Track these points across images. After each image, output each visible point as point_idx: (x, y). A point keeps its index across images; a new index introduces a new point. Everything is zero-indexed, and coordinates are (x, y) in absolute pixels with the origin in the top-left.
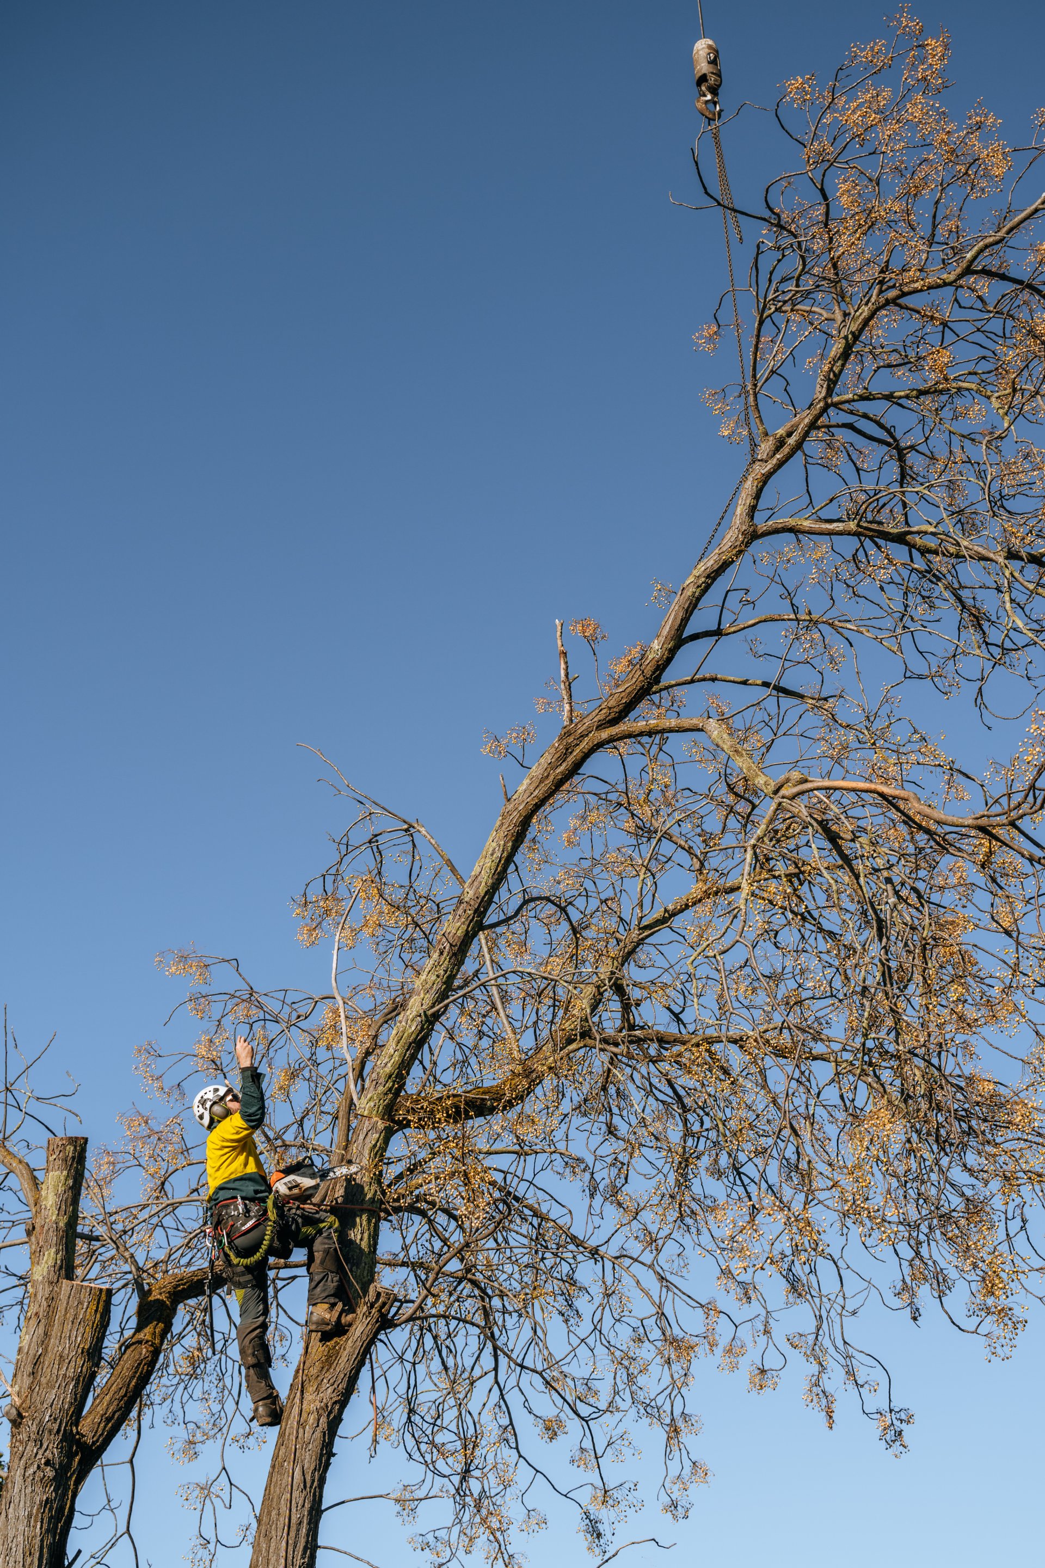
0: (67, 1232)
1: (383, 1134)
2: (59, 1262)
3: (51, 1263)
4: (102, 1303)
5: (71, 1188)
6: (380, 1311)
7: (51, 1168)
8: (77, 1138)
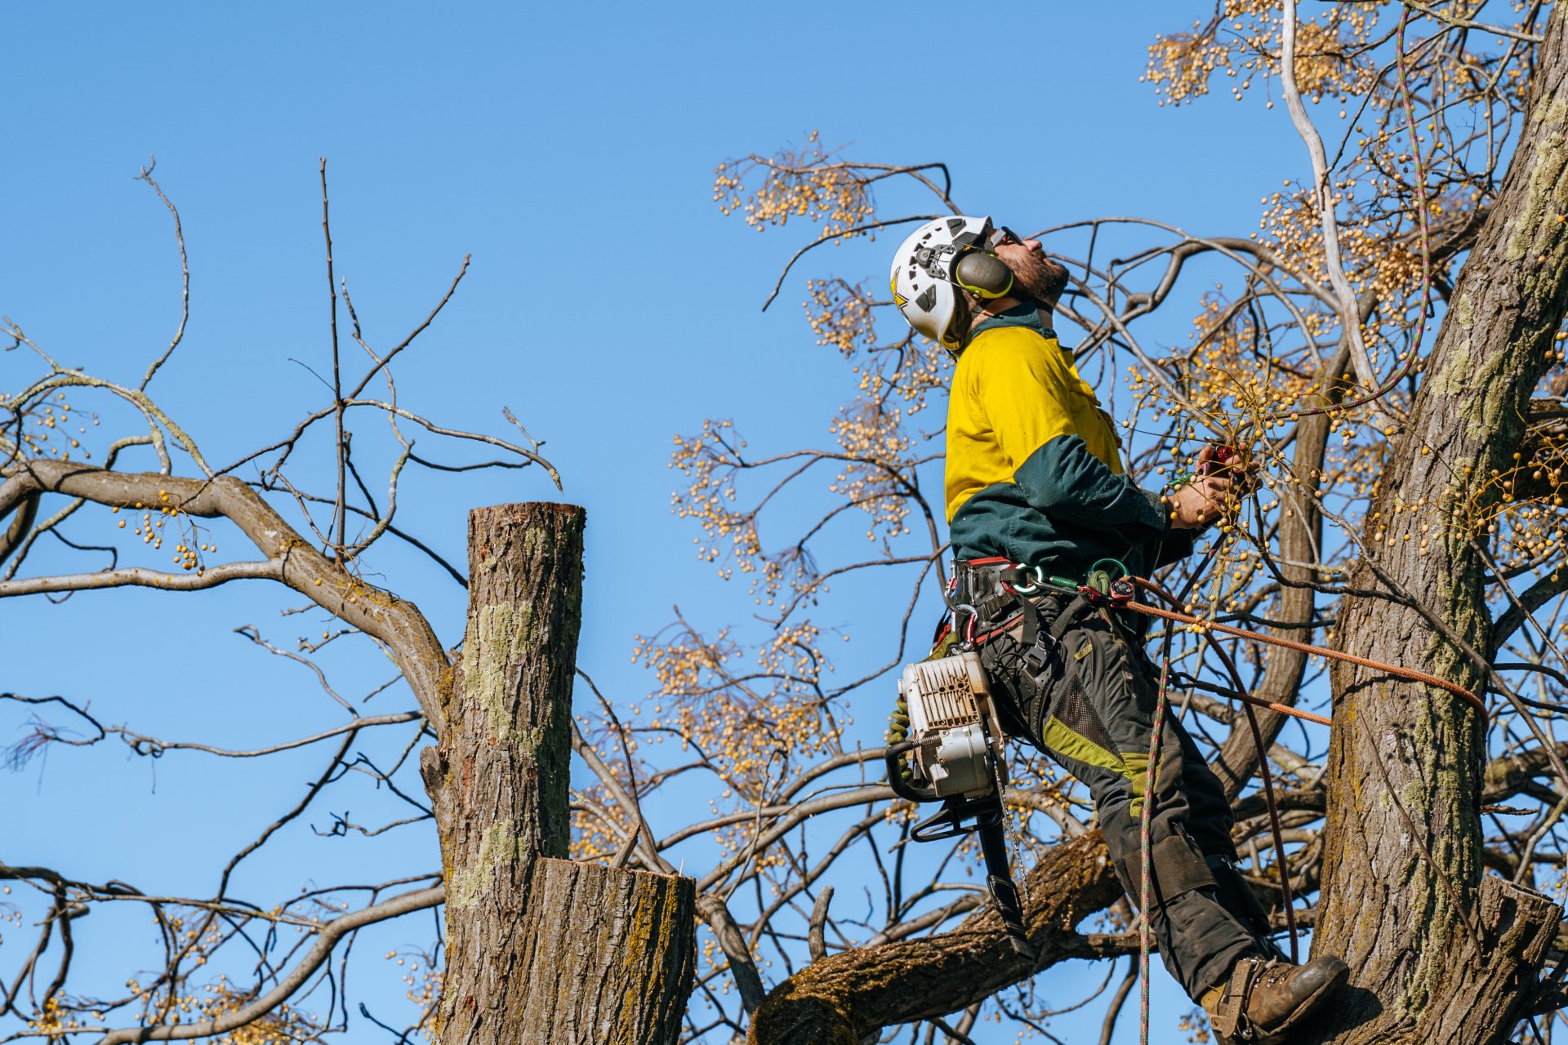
0: (541, 771)
1: (1485, 458)
2: (523, 857)
3: (502, 857)
4: (666, 922)
5: (544, 649)
6: (1515, 953)
7: (483, 596)
8: (553, 506)
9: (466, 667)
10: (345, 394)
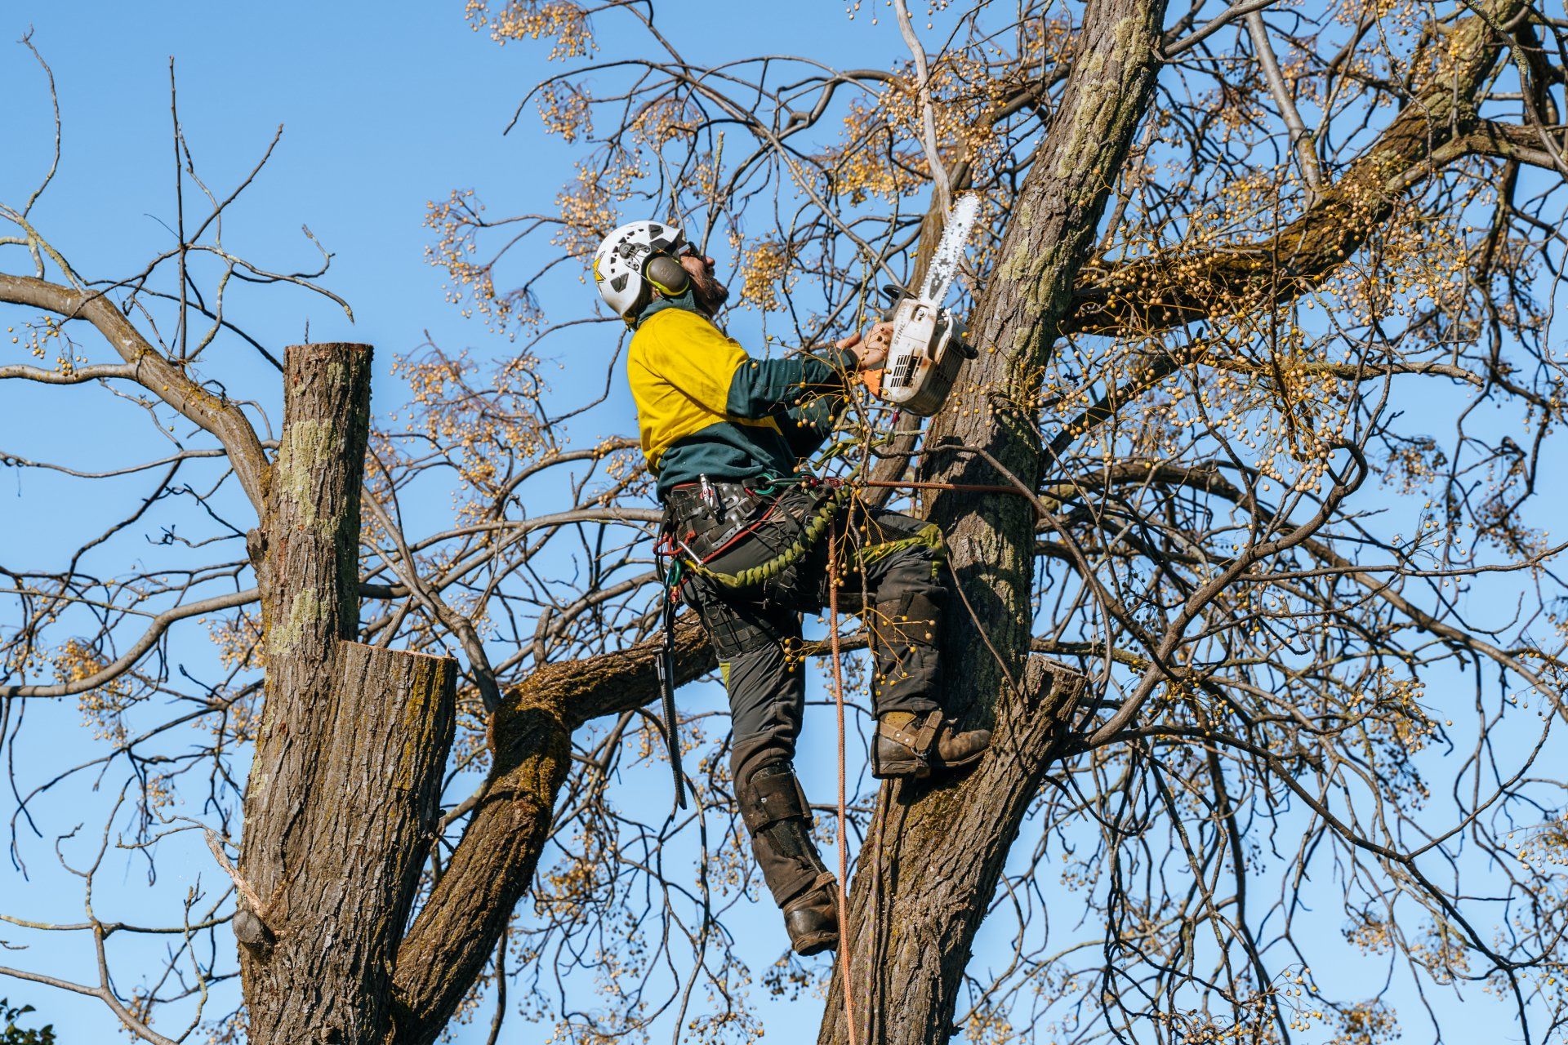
0: (338, 551)
1: (1039, 328)
2: (324, 617)
3: (308, 617)
4: (436, 693)
5: (341, 456)
6: (1052, 714)
7: (295, 413)
8: (349, 346)
9: (282, 468)
10: (187, 240)
